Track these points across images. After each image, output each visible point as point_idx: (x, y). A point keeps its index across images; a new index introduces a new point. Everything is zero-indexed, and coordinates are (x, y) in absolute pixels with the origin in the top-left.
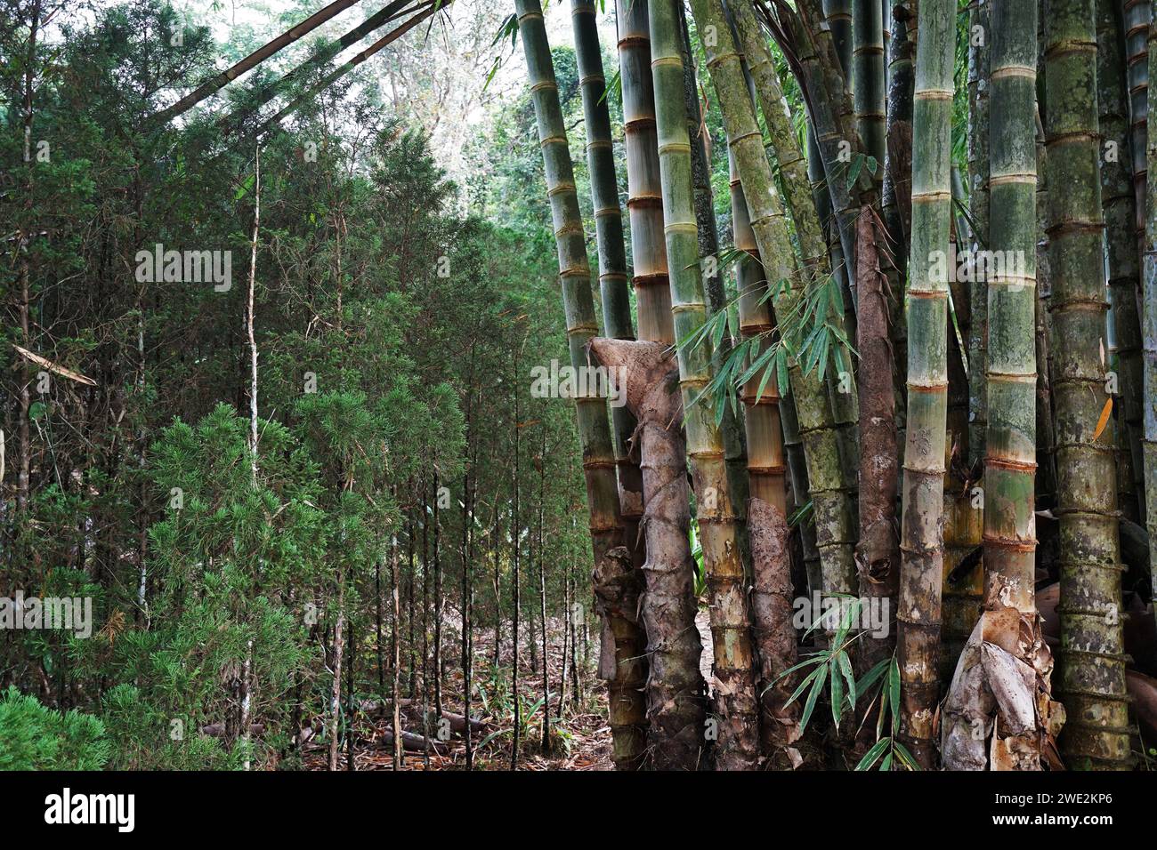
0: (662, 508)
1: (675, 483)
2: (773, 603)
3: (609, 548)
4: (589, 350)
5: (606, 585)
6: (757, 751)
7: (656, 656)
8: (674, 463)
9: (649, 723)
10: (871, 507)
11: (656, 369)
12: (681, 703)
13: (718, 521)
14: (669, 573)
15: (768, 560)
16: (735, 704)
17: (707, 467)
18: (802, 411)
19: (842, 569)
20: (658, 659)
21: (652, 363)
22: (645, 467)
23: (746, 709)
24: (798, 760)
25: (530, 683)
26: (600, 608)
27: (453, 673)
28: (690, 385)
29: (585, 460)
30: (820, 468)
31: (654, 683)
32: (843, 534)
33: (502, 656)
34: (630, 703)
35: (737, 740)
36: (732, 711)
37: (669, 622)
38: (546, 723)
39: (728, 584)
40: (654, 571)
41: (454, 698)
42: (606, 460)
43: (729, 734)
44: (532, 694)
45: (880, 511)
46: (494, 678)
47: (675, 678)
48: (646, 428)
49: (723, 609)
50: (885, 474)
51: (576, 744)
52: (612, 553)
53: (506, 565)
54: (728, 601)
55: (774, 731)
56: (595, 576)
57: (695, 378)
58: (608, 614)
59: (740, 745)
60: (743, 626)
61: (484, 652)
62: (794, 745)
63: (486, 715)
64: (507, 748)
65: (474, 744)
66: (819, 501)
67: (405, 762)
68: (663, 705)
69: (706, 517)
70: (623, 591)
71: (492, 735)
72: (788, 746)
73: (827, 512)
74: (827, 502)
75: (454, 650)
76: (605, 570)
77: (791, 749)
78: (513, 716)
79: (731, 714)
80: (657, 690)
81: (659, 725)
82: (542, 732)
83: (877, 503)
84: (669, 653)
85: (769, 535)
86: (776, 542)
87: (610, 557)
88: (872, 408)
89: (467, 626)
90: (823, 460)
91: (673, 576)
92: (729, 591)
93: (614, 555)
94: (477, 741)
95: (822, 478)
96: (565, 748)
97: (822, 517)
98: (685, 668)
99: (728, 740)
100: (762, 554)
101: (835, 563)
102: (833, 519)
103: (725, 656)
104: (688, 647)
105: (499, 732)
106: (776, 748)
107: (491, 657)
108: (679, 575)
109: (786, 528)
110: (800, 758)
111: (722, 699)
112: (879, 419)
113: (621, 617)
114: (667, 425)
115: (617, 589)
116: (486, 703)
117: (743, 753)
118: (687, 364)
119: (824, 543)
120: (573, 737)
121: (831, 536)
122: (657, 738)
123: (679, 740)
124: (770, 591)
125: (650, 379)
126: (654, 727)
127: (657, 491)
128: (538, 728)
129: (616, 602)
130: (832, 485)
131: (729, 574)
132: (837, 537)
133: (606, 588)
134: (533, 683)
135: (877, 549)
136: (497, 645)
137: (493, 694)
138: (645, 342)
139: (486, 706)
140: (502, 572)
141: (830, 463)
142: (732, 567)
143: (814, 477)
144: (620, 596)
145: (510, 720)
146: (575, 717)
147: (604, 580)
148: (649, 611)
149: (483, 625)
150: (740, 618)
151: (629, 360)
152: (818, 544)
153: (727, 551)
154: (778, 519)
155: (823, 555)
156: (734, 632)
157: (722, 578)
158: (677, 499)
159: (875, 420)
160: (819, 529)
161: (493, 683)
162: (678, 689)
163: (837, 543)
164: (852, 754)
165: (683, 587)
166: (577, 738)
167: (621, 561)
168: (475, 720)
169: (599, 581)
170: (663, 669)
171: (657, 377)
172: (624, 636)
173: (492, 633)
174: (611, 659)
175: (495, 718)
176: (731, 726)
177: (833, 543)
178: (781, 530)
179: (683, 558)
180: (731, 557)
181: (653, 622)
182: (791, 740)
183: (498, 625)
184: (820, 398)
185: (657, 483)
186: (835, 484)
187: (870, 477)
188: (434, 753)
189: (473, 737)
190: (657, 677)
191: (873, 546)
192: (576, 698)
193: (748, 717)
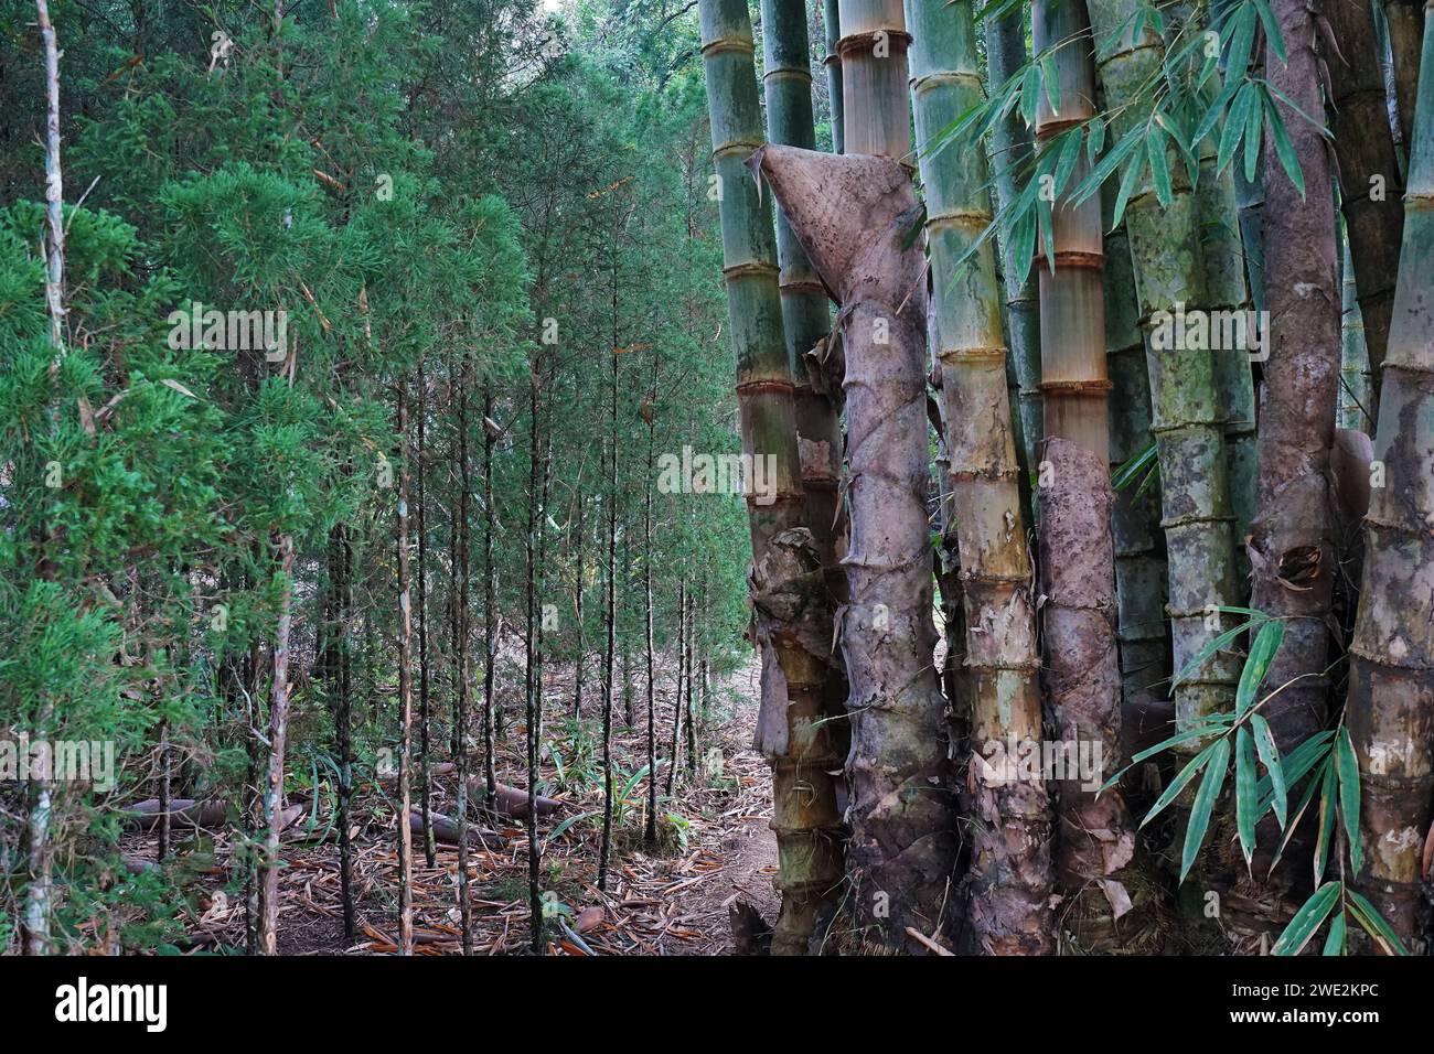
0: (882, 457)
1: (907, 411)
2: (1084, 625)
3: (779, 529)
4: (758, 166)
5: (775, 592)
6: (1048, 886)
7: (867, 716)
8: (907, 376)
9: (847, 830)
10: (1288, 450)
11: (880, 204)
12: (910, 798)
13: (992, 476)
14: (893, 571)
15: (1077, 548)
16: (1012, 803)
17: (976, 376)
18: (1149, 279)
19: (1212, 566)
20: (870, 721)
21: (871, 193)
22: (852, 384)
23: (1032, 812)
24: (1123, 903)
25: (624, 742)
26: (762, 632)
27: (515, 725)
28: (949, 226)
29: (739, 377)
30: (1178, 383)
31: (861, 763)
32: (1216, 504)
33: (584, 705)
34: (810, 793)
35: (1015, 866)
36: (1007, 817)
37: (891, 656)
38: (652, 803)
39: (1006, 590)
40: (866, 568)
41: (515, 762)
42: (776, 378)
43: (1000, 855)
44: (627, 758)
45: (1306, 459)
46: (574, 736)
47: (901, 754)
48: (858, 313)
49: (996, 635)
50: (1317, 388)
51: (694, 834)
52: (785, 538)
53: (592, 575)
54: (1005, 618)
55: (1080, 850)
56: (753, 578)
57: (959, 211)
58: (777, 642)
59: (1018, 875)
60: (1031, 666)
61: (558, 697)
62: (1114, 877)
63: (561, 790)
64: (592, 840)
65: (542, 834)
66: (1171, 445)
67: (436, 863)
68: (877, 801)
69: (971, 469)
70: (804, 604)
71: (570, 819)
72: (1104, 877)
73: (1187, 464)
74: (1190, 446)
75: (517, 693)
76: (772, 567)
77: (1110, 883)
78: (601, 791)
79: (1004, 821)
80: (866, 775)
81: (869, 835)
82: (645, 816)
83: (1299, 444)
84: (889, 711)
85: (1082, 504)
86: (1093, 516)
87: (781, 545)
88: (1297, 266)
89: (534, 660)
90: (1185, 370)
91: (900, 576)
92: (1007, 604)
93: (787, 541)
94: (547, 828)
95: (1181, 403)
96: (678, 842)
97: (1177, 474)
98: (917, 736)
99: (997, 867)
100: (1066, 539)
101: (1199, 555)
102: (1200, 477)
103: (997, 718)
104: (923, 701)
105: (581, 816)
106: (1083, 881)
107: (569, 704)
108: (911, 574)
109: (1109, 493)
110: (1127, 899)
111: (988, 794)
112: (1309, 287)
113: (798, 647)
114: (895, 307)
115: (794, 599)
116: (561, 771)
117: (1025, 890)
118: (944, 187)
119: (1180, 519)
120: (691, 823)
121: (1194, 507)
122: (864, 858)
123: (907, 863)
124: (1079, 603)
125: (867, 222)
126: (859, 836)
127: (875, 425)
128: (639, 810)
129: (790, 623)
130: (1200, 416)
131: (1009, 572)
132: (1204, 509)
133: (774, 598)
134: (629, 742)
135: (1296, 528)
136: (578, 689)
137: (571, 758)
138: (861, 157)
139: (562, 776)
140: (586, 585)
141: (1198, 374)
142: (1015, 562)
143: (1165, 401)
144: (798, 612)
145: (596, 796)
146: (690, 791)
147: (770, 585)
148: (855, 638)
149: (557, 659)
150: (1025, 652)
151: (832, 187)
152: (1165, 522)
153: (1007, 530)
154: (1098, 475)
155: (1175, 541)
156: (1015, 676)
157: (997, 579)
158: (910, 441)
159: (1301, 288)
160: (1170, 495)
161: (572, 742)
162: (905, 773)
163: (1205, 520)
164: (1234, 898)
165: (916, 595)
166: (695, 825)
167: (801, 552)
168: (544, 798)
169: (760, 586)
170: (878, 739)
171: (880, 219)
172: (802, 679)
173: (572, 671)
174: (779, 720)
175: (574, 794)
176: (1003, 842)
177: (1198, 520)
178: (1101, 496)
179: (918, 546)
180: (1013, 542)
181: (862, 658)
182: (1111, 868)
183: (580, 659)
184: (1185, 254)
185: (874, 412)
186: (1206, 414)
187: (1288, 393)
188: (481, 849)
189: (543, 822)
190: (867, 752)
191: (1288, 521)
192: (691, 765)
193: (1035, 826)
